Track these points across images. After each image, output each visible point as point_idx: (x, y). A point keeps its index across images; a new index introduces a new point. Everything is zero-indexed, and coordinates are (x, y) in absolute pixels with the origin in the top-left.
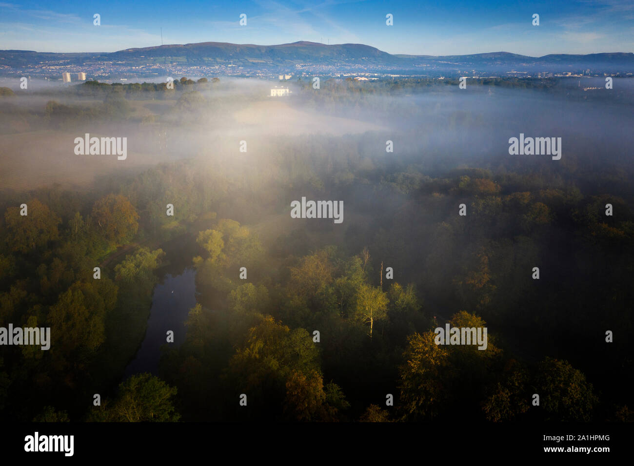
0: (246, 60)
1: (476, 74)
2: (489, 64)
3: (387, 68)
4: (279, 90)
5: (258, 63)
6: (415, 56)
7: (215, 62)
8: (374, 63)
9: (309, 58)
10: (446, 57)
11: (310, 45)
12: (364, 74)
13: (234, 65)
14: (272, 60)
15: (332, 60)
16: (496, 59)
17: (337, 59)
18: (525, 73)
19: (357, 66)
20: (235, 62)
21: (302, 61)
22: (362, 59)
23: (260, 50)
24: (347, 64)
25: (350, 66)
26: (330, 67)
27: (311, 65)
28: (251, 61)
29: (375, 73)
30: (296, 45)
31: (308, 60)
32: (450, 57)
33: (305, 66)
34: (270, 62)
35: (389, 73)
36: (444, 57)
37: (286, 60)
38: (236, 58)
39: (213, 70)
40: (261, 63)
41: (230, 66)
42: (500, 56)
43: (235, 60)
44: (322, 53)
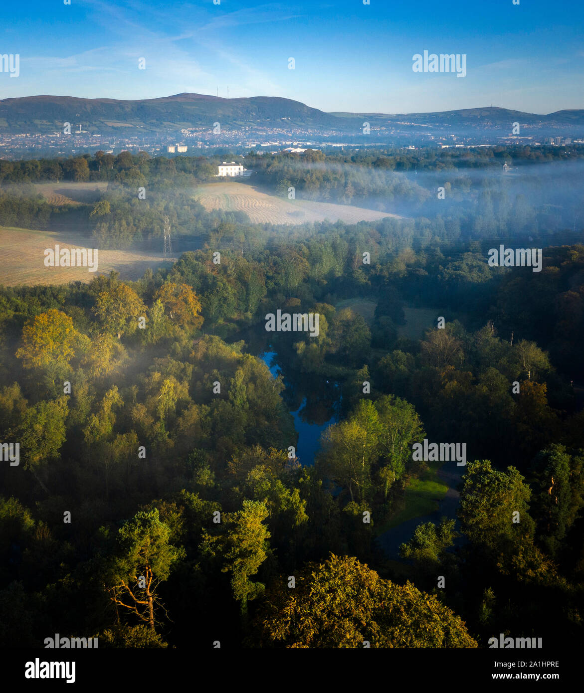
0: (102, 123)
1: (459, 141)
2: (474, 125)
3: (323, 133)
4: (229, 167)
5: (121, 127)
6: (360, 114)
7: (54, 127)
8: (301, 126)
9: (200, 120)
10: (408, 115)
11: (201, 99)
12: (291, 143)
13: (84, 132)
14: (142, 123)
15: (237, 122)
16: (483, 118)
17: (243, 121)
18: (530, 138)
19: (277, 131)
20: (86, 126)
21: (190, 124)
22: (283, 120)
23: (122, 108)
24: (260, 128)
25: (264, 130)
26: (235, 132)
27: (204, 131)
28: (110, 124)
29: (307, 141)
30: (179, 100)
31: (199, 123)
32: (414, 115)
33: (196, 131)
34: (140, 126)
35: (328, 142)
36: (404, 115)
37: (165, 123)
38: (86, 121)
39: (53, 139)
40: (126, 127)
41: (78, 132)
42: (488, 113)
43: (85, 123)
44: (220, 112)
